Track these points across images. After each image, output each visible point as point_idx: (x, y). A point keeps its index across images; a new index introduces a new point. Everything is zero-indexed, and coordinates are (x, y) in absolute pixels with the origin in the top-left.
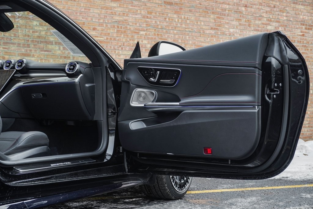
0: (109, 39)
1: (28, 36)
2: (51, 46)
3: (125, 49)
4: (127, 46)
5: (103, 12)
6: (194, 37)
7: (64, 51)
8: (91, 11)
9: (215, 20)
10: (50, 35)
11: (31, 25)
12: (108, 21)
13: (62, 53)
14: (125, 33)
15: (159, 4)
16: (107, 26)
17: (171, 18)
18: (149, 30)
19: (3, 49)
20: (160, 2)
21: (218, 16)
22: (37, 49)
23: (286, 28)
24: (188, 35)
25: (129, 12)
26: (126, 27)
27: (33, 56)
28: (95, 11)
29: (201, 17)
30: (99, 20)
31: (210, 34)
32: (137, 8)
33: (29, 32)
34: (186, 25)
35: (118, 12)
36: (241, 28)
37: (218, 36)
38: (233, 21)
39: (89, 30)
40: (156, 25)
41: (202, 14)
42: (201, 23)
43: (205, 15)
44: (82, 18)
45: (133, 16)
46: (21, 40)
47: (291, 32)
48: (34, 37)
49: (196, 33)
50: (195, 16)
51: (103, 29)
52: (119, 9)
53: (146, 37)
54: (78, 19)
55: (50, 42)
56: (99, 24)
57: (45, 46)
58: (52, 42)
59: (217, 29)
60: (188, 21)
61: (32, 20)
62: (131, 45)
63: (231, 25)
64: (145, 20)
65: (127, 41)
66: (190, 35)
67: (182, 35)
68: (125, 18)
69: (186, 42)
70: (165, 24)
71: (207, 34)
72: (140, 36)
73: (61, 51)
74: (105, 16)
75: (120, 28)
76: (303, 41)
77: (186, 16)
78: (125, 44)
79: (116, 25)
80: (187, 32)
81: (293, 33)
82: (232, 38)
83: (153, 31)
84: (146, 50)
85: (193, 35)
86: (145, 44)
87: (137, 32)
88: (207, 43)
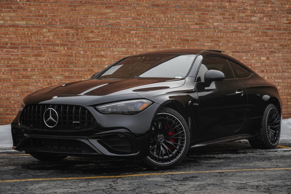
0: (104, 39)
1: (40, 41)
2: (58, 47)
3: (118, 46)
4: (119, 44)
5: (99, 18)
7: (68, 51)
8: (89, 18)
9: (199, 16)
10: (56, 39)
11: (42, 32)
12: (103, 25)
13: (66, 53)
14: (118, 33)
15: (147, 6)
16: (102, 28)
17: (158, 18)
18: (139, 29)
19: (21, 52)
20: (148, 5)
21: (202, 12)
22: (46, 51)
23: (272, 18)
24: (174, 31)
25: (121, 15)
26: (118, 28)
27: (44, 56)
28: (92, 18)
29: (186, 14)
30: (96, 24)
31: (195, 28)
32: (128, 12)
33: (40, 37)
34: (172, 23)
35: (112, 17)
36: (225, 22)
37: (202, 30)
38: (217, 15)
39: (88, 33)
40: (145, 24)
41: (187, 12)
42: (186, 20)
43: (190, 12)
44: (82, 24)
45: (125, 19)
46: (34, 44)
47: (276, 21)
48: (44, 41)
49: (182, 29)
50: (180, 14)
51: (99, 31)
52: (113, 14)
53: (136, 36)
54: (78, 25)
55: (57, 44)
56: (96, 28)
57: (53, 48)
58: (58, 44)
59: (201, 24)
60: (174, 19)
61: (43, 28)
62: (124, 43)
63: (215, 19)
64: (135, 21)
65: (119, 40)
66: (176, 31)
67: (169, 31)
68: (119, 21)
69: (173, 37)
71: (192, 28)
72: (131, 35)
73: (66, 51)
74: (100, 21)
75: (113, 29)
76: (289, 28)
77: (172, 15)
78: (119, 42)
79: (110, 27)
80: (173, 29)
81: (278, 21)
82: (217, 31)
83: (143, 30)
84: (136, 46)
85: (179, 31)
86: (136, 41)
87: (128, 31)
88: (192, 37)
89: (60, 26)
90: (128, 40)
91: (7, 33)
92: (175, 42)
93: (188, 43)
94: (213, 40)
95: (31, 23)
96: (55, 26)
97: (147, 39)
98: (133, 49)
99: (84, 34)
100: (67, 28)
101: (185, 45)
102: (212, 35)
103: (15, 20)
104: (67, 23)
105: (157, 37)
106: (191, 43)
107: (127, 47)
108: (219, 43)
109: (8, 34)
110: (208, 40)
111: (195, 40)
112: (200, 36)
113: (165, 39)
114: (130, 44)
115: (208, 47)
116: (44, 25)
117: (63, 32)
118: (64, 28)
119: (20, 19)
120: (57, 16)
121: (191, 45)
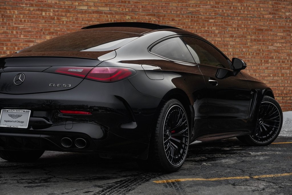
0: (185, 28)
5: (179, 5)
6: (255, 22)
8: (170, 5)
9: (273, 6)
12: (183, 13)
14: (198, 22)
16: (183, 16)
17: (235, 7)
18: (217, 18)
21: (275, 2)
25: (200, 3)
26: (198, 16)
28: (173, 5)
29: (260, 3)
30: (177, 12)
31: (269, 18)
34: (247, 12)
35: (192, 4)
37: (275, 20)
38: (289, 5)
39: (169, 21)
40: (222, 13)
41: (262, 1)
42: (260, 9)
43: (265, 1)
44: (164, 11)
45: (204, 7)
49: (257, 18)
50: (255, 3)
51: (180, 19)
52: (193, 2)
53: (215, 24)
54: (160, 12)
56: (177, 16)
59: (275, 13)
60: (250, 8)
61: (126, 15)
62: (203, 32)
63: (287, 9)
64: (214, 10)
65: (199, 28)
66: (252, 20)
67: (245, 20)
68: (198, 9)
69: (248, 27)
70: (230, 12)
71: (265, 18)
72: (210, 24)
74: (181, 8)
75: (193, 17)
77: (248, 4)
78: (198, 31)
80: (249, 18)
82: (288, 21)
83: (221, 18)
84: (214, 35)
85: (254, 20)
86: (214, 30)
87: (207, 20)
88: (266, 26)
89: (142, 13)
90: (207, 29)
91: (91, 19)
92: (250, 32)
93: (262, 33)
94: (285, 30)
95: (115, 9)
96: (138, 13)
97: (224, 28)
98: (211, 39)
99: (165, 22)
100: (149, 16)
101: (259, 34)
102: (284, 25)
103: (99, 6)
104: (149, 10)
105: (234, 26)
106: (265, 33)
107: (206, 36)
108: (290, 33)
109: (92, 21)
110: (280, 30)
111: (269, 30)
112: (273, 26)
113: (241, 29)
114: (209, 32)
115: (281, 37)
116: (127, 11)
117: (145, 19)
118: (147, 16)
119: (103, 5)
120: (140, 3)
121: (265, 35)
